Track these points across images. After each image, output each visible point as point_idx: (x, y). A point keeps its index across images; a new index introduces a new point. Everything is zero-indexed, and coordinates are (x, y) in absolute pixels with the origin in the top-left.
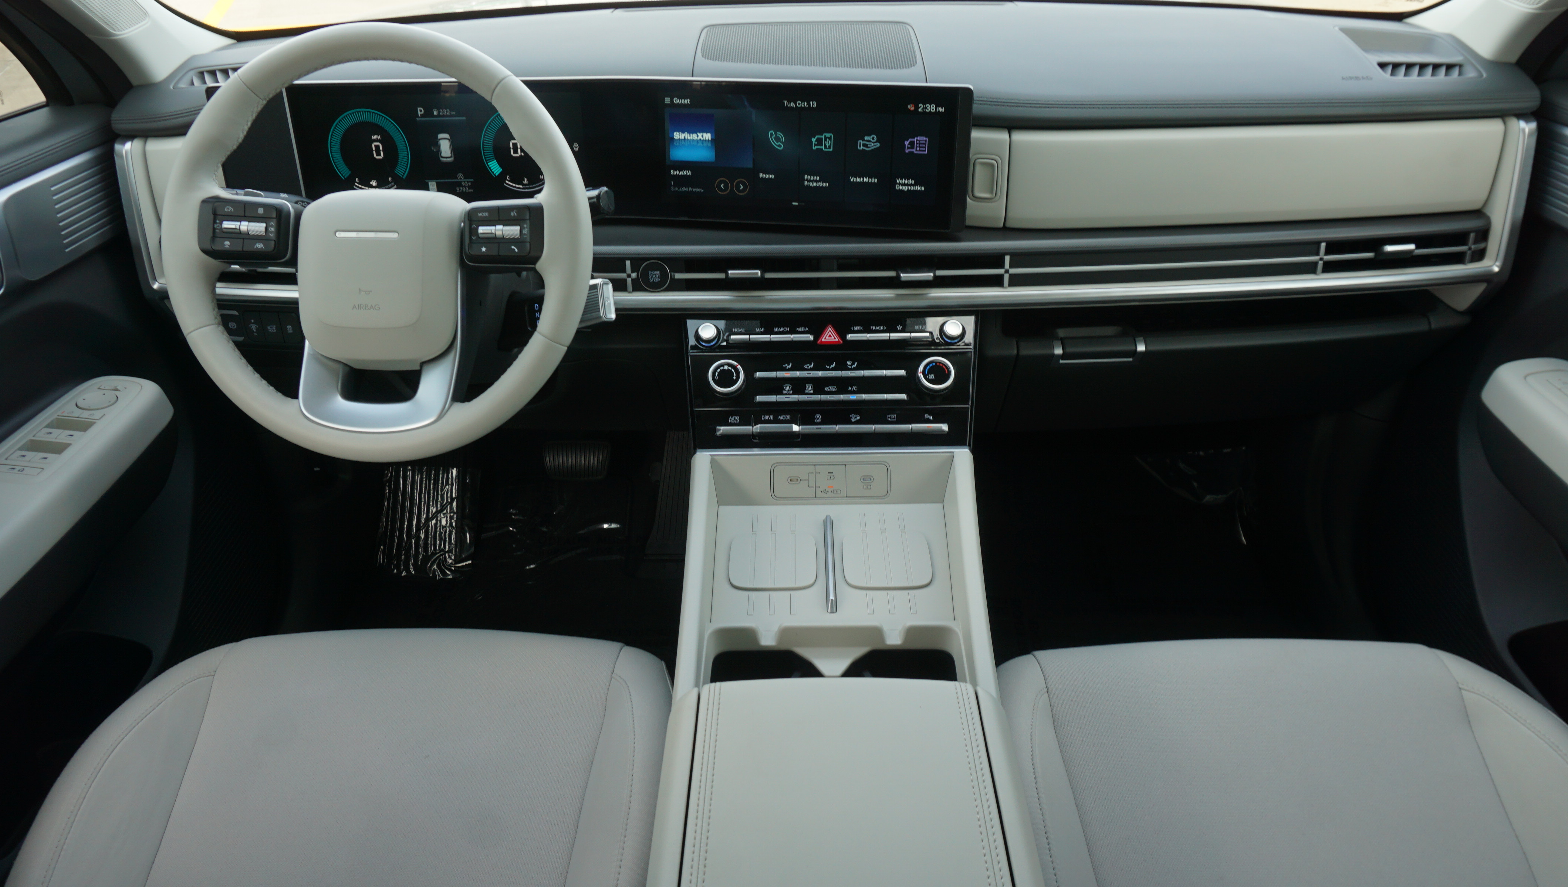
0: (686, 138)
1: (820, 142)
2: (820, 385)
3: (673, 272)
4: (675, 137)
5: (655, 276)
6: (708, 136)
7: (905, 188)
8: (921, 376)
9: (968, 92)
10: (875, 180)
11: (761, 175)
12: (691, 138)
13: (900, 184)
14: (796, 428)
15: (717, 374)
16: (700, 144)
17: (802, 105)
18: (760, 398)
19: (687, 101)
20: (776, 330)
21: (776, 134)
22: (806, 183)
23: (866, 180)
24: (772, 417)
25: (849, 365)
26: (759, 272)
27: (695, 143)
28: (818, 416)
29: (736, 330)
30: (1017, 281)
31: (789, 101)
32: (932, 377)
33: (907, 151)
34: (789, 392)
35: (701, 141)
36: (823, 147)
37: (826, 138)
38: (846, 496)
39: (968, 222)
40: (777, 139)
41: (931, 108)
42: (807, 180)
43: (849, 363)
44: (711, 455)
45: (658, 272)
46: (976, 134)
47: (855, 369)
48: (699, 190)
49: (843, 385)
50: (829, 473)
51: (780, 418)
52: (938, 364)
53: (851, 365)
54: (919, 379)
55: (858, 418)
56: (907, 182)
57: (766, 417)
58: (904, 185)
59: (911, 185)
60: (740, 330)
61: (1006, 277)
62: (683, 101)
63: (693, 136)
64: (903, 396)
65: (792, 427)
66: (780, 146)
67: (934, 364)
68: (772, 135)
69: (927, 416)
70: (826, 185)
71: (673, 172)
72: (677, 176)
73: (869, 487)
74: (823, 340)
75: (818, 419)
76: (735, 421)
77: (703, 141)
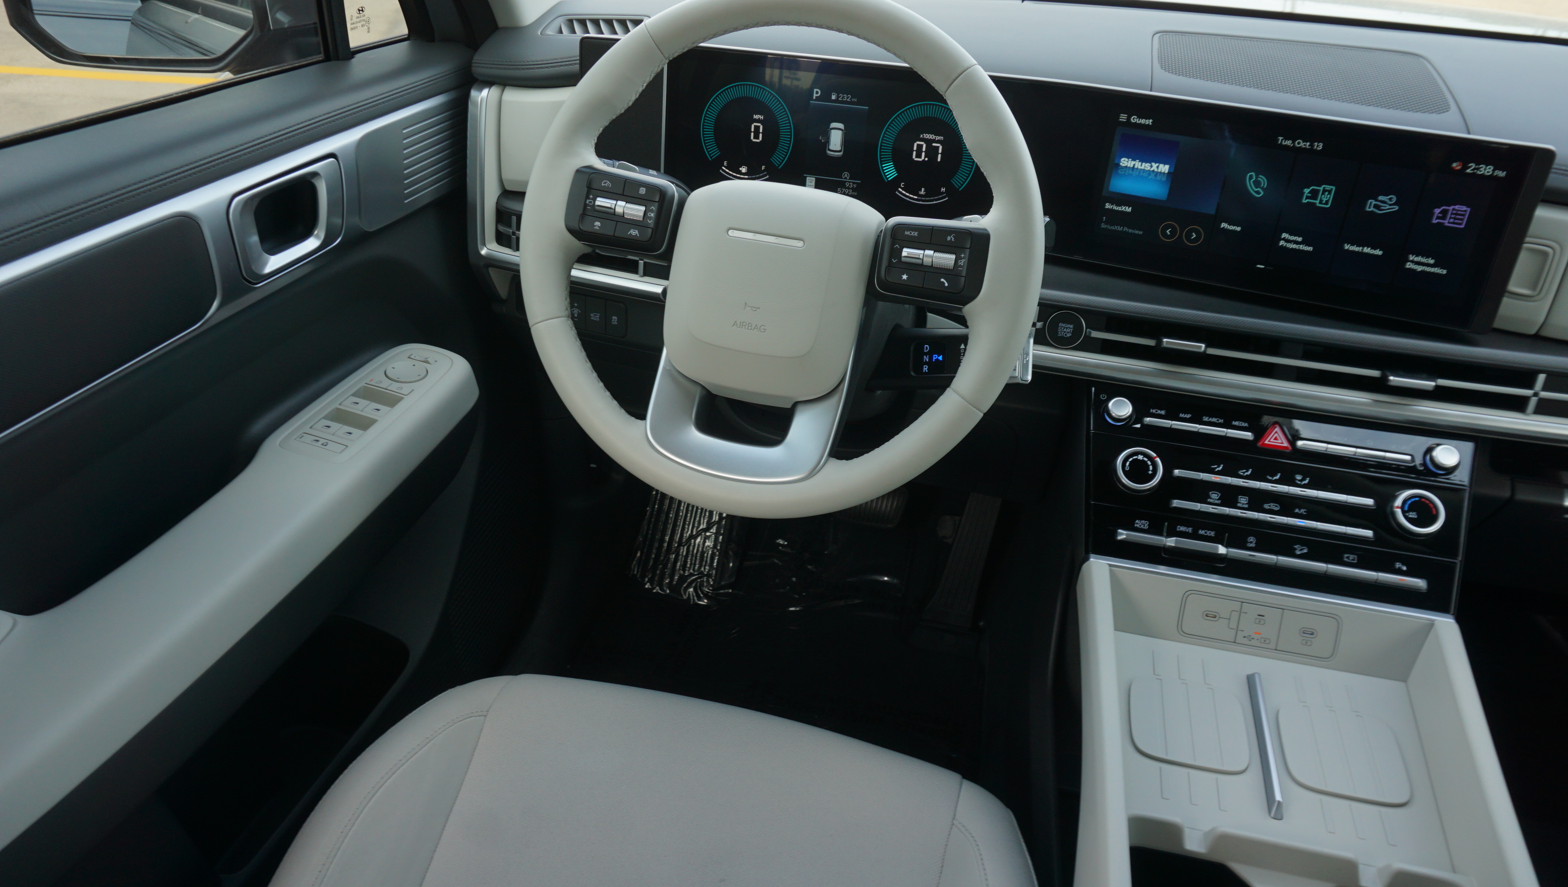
0: (1136, 167)
1: (1314, 194)
2: (1258, 500)
3: (1089, 328)
4: (1121, 164)
5: (1066, 330)
6: (1165, 168)
7: (1419, 268)
8: (1399, 512)
9: (1548, 156)
10: (1378, 252)
11: (1224, 225)
12: (1143, 167)
13: (1412, 261)
14: (1222, 550)
15: (1128, 464)
16: (1152, 176)
17: (1302, 144)
18: (1176, 503)
19: (1149, 122)
20: (1206, 419)
21: (1257, 177)
22: (1282, 243)
23: (1367, 250)
24: (1190, 530)
25: (1299, 480)
26: (1203, 346)
27: (1145, 174)
28: (1252, 539)
29: (1154, 411)
30: (1546, 408)
31: (1286, 139)
32: (1413, 515)
33: (1435, 221)
34: (1217, 502)
35: (1155, 173)
36: (1318, 202)
37: (1324, 191)
38: (1278, 651)
39: (1497, 324)
40: (1257, 184)
41: (1486, 170)
42: (1284, 239)
43: (1299, 477)
44: (1110, 565)
45: (1071, 326)
46: (1543, 213)
47: (1305, 486)
48: (1137, 232)
49: (1288, 505)
50: (1259, 615)
51: (1201, 532)
52: (1423, 500)
53: (1301, 481)
54: (1393, 514)
55: (1305, 551)
56: (1424, 260)
57: (1182, 529)
58: (1417, 263)
59: (1428, 265)
60: (1159, 412)
61: (1533, 401)
62: (1143, 121)
63: (1146, 166)
64: (1369, 533)
65: (1217, 548)
66: (1258, 193)
67: (1417, 499)
68: (1251, 177)
69: (1398, 565)
70: (1310, 249)
71: (1108, 206)
72: (1112, 210)
73: (1309, 643)
74: (1266, 442)
75: (1251, 542)
76: (1142, 526)
77: (1157, 174)
